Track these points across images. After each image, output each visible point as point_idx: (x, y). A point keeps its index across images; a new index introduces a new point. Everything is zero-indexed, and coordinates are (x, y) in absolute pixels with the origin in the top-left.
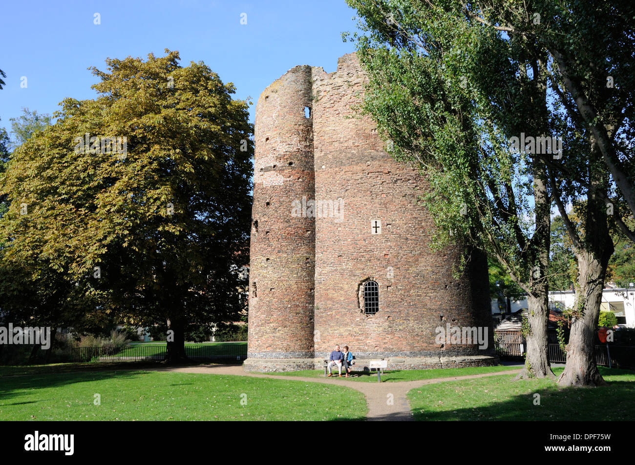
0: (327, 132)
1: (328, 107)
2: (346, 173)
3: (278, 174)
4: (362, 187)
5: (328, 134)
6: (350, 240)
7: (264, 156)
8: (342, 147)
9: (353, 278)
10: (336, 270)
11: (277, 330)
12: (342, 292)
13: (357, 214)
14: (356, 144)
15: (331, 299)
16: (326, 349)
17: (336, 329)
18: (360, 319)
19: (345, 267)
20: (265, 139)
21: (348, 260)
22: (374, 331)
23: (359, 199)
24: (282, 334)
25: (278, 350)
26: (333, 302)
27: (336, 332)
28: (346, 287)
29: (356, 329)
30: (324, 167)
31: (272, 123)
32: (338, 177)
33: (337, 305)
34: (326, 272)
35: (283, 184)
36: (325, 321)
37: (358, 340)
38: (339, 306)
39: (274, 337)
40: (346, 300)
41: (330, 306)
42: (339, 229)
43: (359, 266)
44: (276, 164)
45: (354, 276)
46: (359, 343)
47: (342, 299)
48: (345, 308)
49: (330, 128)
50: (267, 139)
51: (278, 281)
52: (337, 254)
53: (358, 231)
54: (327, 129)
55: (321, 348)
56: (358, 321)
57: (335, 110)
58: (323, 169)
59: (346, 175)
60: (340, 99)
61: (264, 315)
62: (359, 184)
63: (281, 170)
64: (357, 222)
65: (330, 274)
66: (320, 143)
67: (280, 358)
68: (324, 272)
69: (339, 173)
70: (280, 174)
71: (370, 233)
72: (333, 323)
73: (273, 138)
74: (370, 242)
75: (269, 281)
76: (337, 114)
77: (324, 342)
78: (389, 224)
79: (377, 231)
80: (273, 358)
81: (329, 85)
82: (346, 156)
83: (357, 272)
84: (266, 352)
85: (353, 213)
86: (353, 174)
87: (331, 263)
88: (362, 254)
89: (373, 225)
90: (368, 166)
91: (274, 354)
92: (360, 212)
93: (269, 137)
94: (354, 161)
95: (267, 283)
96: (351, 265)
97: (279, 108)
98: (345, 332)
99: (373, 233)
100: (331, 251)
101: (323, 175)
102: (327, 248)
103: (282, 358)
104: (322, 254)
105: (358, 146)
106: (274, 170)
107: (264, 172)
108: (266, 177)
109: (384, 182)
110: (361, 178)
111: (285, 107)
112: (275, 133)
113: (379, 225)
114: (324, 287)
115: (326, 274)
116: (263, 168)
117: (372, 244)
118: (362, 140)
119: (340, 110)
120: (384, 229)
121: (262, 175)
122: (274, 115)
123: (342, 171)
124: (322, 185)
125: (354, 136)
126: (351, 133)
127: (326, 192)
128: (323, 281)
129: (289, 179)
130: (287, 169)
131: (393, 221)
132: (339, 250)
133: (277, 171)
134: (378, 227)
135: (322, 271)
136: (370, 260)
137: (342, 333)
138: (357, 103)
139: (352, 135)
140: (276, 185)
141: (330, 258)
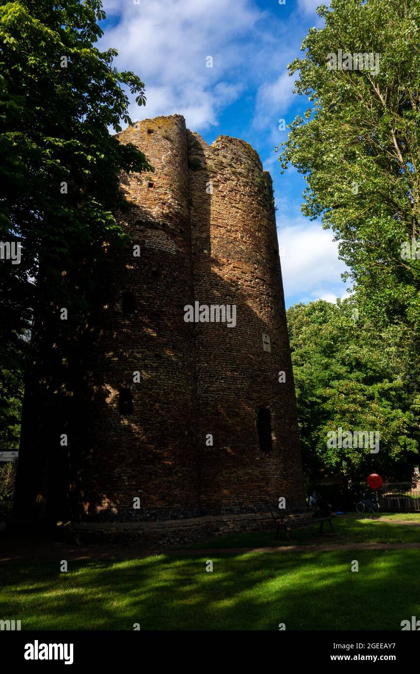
0: (210, 212)
3: (169, 238)
4: (252, 291)
5: (211, 214)
6: (243, 352)
7: (144, 206)
9: (249, 402)
10: (229, 389)
11: (174, 470)
12: (239, 420)
13: (250, 322)
14: (244, 239)
17: (233, 471)
18: (261, 458)
19: (239, 386)
20: (146, 183)
21: (243, 378)
22: (273, 474)
23: (250, 305)
25: (175, 505)
26: (227, 432)
27: (233, 475)
28: (242, 413)
29: (257, 472)
30: (206, 251)
31: (160, 167)
32: (226, 270)
33: (232, 437)
35: (175, 253)
36: (215, 459)
37: (259, 487)
38: (235, 438)
39: (169, 482)
40: (244, 431)
41: (223, 437)
42: (231, 335)
43: (255, 387)
44: (166, 223)
45: (252, 399)
46: (260, 491)
47: (239, 428)
48: (243, 443)
49: (214, 208)
50: (151, 185)
51: (174, 391)
53: (252, 344)
54: (210, 208)
55: (211, 500)
56: (258, 460)
57: (219, 191)
58: (205, 254)
59: (235, 270)
60: (225, 181)
61: (152, 446)
62: (249, 286)
63: (172, 234)
64: (249, 331)
65: (222, 393)
66: (200, 221)
67: (179, 519)
68: (212, 389)
69: (227, 266)
70: (171, 239)
71: (263, 349)
72: (229, 463)
73: (161, 187)
74: (263, 360)
75: (160, 390)
76: (222, 196)
77: (215, 492)
78: (275, 343)
79: (267, 348)
80: (168, 519)
81: (210, 159)
82: (234, 248)
83: (255, 395)
84: (155, 508)
85: (245, 319)
86: (243, 272)
87: (222, 378)
88: (258, 372)
89: (264, 339)
90: (256, 269)
91: (171, 512)
92: (252, 320)
93: (155, 184)
94: (243, 258)
95: (158, 393)
96: (246, 385)
97: (170, 152)
98: (244, 476)
99: (265, 350)
100: (220, 362)
101: (206, 262)
102: (214, 357)
103: (182, 519)
104: (207, 363)
105: (246, 242)
106: (164, 230)
107: (147, 228)
108: (149, 234)
109: (268, 293)
110: (251, 281)
111: (177, 156)
112: (165, 182)
113: (269, 341)
114: (213, 411)
115: (215, 391)
116: (144, 221)
117: (265, 363)
118: (249, 237)
119: (225, 193)
120: (272, 348)
121: (141, 231)
122: (163, 158)
123: (230, 264)
124: (205, 274)
125: (241, 229)
126: (239, 225)
127: (211, 284)
128: (212, 401)
129: (181, 250)
130: (179, 236)
131: (277, 340)
132: (232, 363)
133: (167, 233)
134: (268, 343)
135: (208, 387)
136: (264, 382)
137: (241, 477)
138: (242, 194)
139: (240, 227)
140: (166, 252)
141: (220, 371)
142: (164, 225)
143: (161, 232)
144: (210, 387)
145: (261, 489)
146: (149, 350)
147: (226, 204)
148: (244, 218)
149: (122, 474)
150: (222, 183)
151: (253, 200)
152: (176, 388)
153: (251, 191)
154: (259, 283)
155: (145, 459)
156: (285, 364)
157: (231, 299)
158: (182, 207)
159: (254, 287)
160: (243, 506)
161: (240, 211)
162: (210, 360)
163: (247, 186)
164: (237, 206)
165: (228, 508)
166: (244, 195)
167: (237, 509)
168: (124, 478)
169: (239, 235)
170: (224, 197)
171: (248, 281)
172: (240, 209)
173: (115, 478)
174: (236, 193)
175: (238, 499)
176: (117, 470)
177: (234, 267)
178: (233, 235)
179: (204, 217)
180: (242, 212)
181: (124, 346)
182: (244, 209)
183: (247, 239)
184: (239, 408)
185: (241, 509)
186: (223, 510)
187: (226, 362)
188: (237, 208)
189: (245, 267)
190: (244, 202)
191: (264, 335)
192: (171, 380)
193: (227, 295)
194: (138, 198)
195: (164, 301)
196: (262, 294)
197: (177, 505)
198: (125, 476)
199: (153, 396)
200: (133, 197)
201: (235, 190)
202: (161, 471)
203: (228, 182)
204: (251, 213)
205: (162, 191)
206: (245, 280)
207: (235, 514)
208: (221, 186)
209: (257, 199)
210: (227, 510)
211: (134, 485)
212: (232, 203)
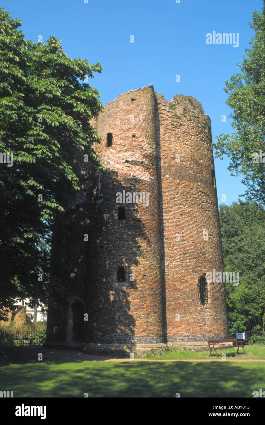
0: (170, 149)
1: (170, 128)
2: (186, 187)
3: (146, 171)
4: (197, 201)
5: (170, 150)
6: (191, 241)
7: (130, 150)
8: (182, 164)
9: (194, 273)
10: (182, 265)
11: (150, 315)
12: (187, 285)
13: (195, 222)
14: (192, 166)
15: (178, 290)
16: (175, 334)
17: (184, 316)
18: (201, 309)
19: (188, 264)
20: (131, 135)
21: (191, 258)
22: (209, 319)
23: (196, 210)
24: (154, 319)
25: (151, 335)
26: (181, 292)
27: (184, 319)
28: (190, 280)
29: (198, 317)
30: (167, 176)
31: (139, 124)
32: (180, 187)
33: (184, 296)
34: (173, 266)
35: (149, 180)
36: (173, 309)
37: (200, 326)
38: (186, 296)
39: (147, 322)
40: (191, 292)
41: (178, 295)
42: (183, 231)
43: (198, 264)
44: (144, 161)
45: (195, 272)
46: (201, 329)
47: (188, 290)
48: (190, 299)
49: (173, 146)
50: (134, 136)
51: (150, 268)
52: (182, 251)
53: (196, 236)
54: (170, 146)
55: (170, 333)
56: (199, 310)
57: (176, 134)
58: (167, 177)
59: (186, 188)
60: (179, 127)
61: (137, 301)
62: (194, 198)
63: (147, 168)
64: (195, 228)
65: (177, 268)
66: (164, 156)
67: (153, 343)
68: (171, 265)
69: (181, 185)
70: (147, 171)
71: (203, 239)
72: (181, 311)
73: (140, 137)
74: (203, 247)
75: (142, 267)
76: (178, 138)
77: (173, 328)
78: (211, 235)
79: (206, 238)
80: (147, 343)
81: (170, 112)
82: (185, 172)
83: (197, 269)
84: (140, 337)
85: (192, 220)
86: (191, 189)
87: (178, 259)
88: (200, 255)
89: (204, 233)
90: (199, 186)
91: (148, 339)
92: (197, 220)
93: (136, 135)
94: (191, 179)
95: (140, 269)
96: (193, 263)
97: (145, 113)
98: (190, 319)
99: (204, 239)
100: (176, 248)
101: (168, 183)
102: (173, 245)
103: (155, 343)
104: (169, 249)
105: (193, 168)
106: (142, 166)
107: (132, 165)
108: (134, 169)
109: (207, 201)
110: (196, 194)
111: (149, 115)
112: (142, 133)
113: (207, 234)
114: (172, 279)
115: (173, 267)
116: (130, 160)
117: (205, 248)
118: (195, 164)
119: (179, 135)
120: (209, 238)
121: (129, 167)
122: (141, 118)
123: (183, 183)
124: (167, 191)
125: (190, 159)
126: (188, 156)
127: (171, 198)
128: (171, 273)
129: (152, 178)
130: (151, 168)
131: (212, 233)
132: (184, 249)
133: (144, 167)
134: (206, 235)
135: (169, 264)
136: (204, 261)
137: (188, 320)
138: (191, 135)
139: (189, 158)
140: (144, 180)
141: (176, 254)
142: (142, 162)
143: (140, 167)
144: (170, 264)
145: (201, 328)
146: (134, 243)
147: (180, 142)
148: (191, 151)
149: (121, 317)
150: (178, 128)
151: (198, 138)
152: (151, 266)
153: (196, 132)
154: (201, 195)
155: (133, 308)
156: (217, 248)
157: (183, 207)
158: (153, 149)
159: (198, 198)
160: (190, 337)
161: (189, 147)
162: (170, 247)
163: (194, 129)
164: (187, 143)
165: (181, 338)
166: (192, 135)
167: (186, 339)
168: (121, 319)
169: (188, 163)
170: (179, 138)
171: (194, 194)
172: (189, 145)
173: (117, 319)
174: (187, 135)
175: (187, 333)
176: (118, 314)
177: (185, 185)
178: (185, 164)
179: (166, 152)
180: (191, 147)
181: (120, 240)
182: (192, 145)
183: (194, 165)
184: (188, 278)
185: (189, 339)
186: (178, 339)
187: (180, 249)
188: (188, 145)
189: (192, 185)
190: (192, 140)
191: (204, 230)
192: (147, 261)
193: (181, 205)
194: (126, 145)
195: (143, 212)
196: (203, 202)
197: (152, 335)
198: (122, 318)
199: (138, 271)
200: (123, 144)
201: (186, 132)
202: (142, 315)
203: (181, 127)
204: (196, 147)
205: (141, 139)
206: (192, 194)
207: (185, 342)
208: (177, 130)
209: (200, 137)
210: (180, 339)
211: (127, 323)
212: (184, 142)
